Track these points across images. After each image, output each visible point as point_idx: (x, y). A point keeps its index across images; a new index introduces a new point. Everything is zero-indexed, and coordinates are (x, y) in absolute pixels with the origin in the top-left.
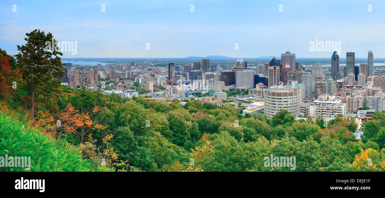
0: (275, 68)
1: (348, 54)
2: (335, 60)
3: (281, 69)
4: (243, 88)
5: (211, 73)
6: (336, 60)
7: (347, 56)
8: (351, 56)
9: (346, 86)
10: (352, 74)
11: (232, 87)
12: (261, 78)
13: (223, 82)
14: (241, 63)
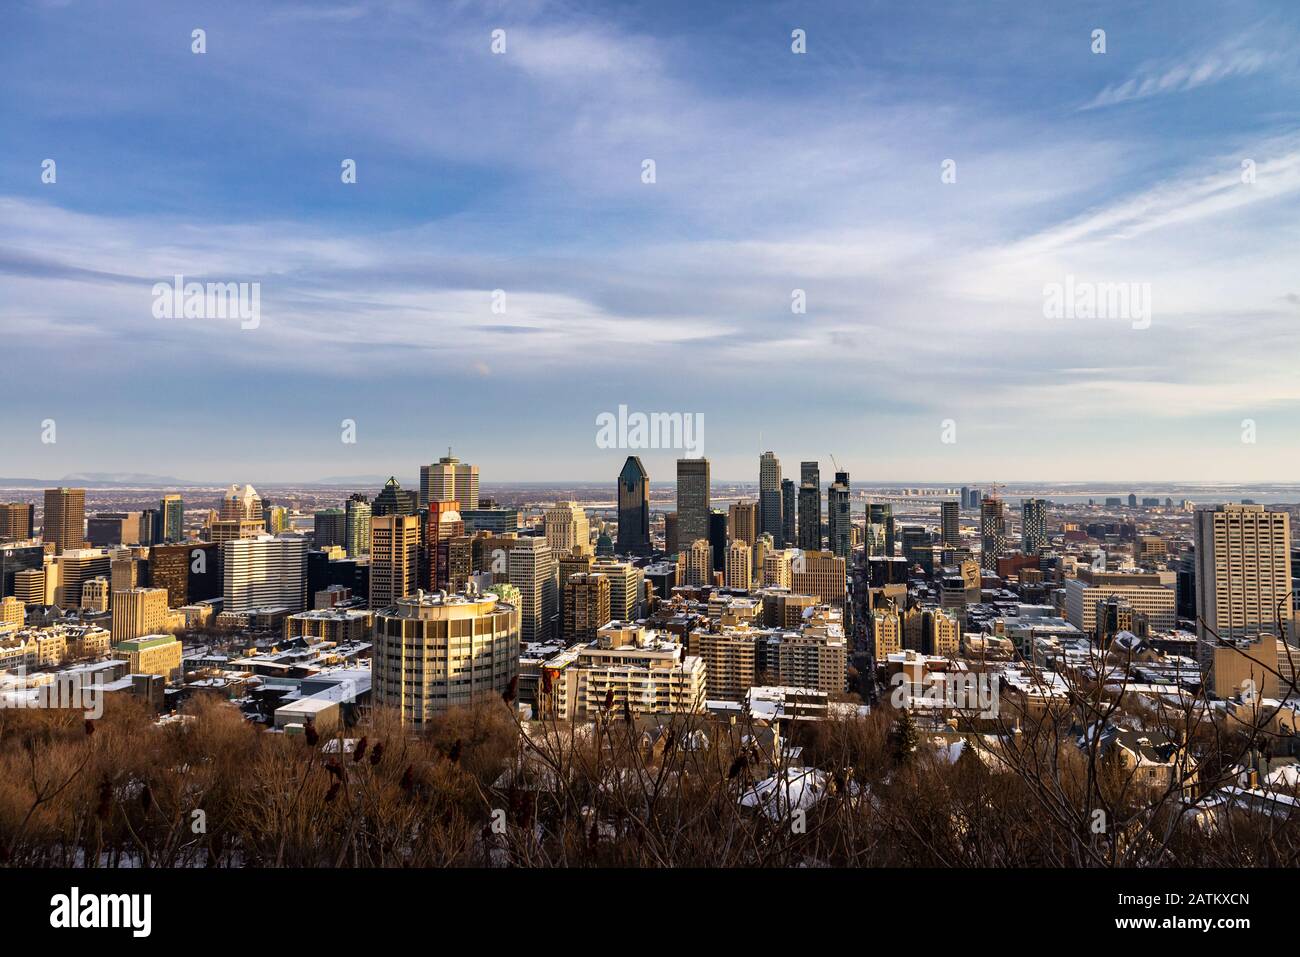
0: (400, 523)
1: (686, 468)
2: (631, 489)
3: (423, 528)
4: (254, 612)
5: (97, 553)
6: (638, 489)
7: (680, 472)
8: (693, 472)
9: (679, 591)
10: (702, 545)
11: (204, 610)
12: (337, 565)
13: (161, 593)
14: (248, 503)
